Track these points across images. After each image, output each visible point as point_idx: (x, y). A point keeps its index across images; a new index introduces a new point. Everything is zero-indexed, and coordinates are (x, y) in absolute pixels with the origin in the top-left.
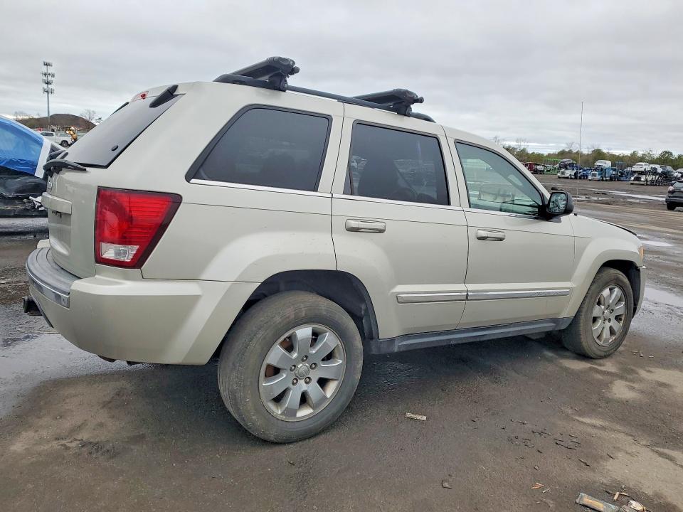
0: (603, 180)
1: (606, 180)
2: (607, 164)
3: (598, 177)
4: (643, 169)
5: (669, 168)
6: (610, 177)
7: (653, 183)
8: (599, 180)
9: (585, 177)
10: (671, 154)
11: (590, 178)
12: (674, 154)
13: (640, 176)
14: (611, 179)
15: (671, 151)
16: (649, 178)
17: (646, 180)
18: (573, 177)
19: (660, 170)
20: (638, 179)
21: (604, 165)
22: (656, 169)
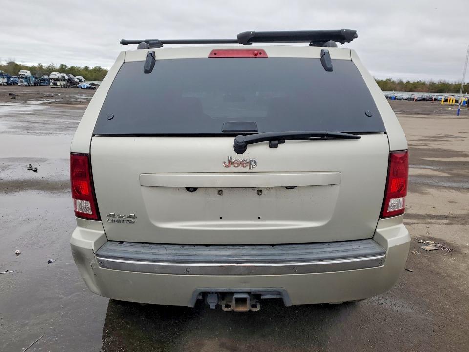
0: (29, 85)
1: (32, 85)
2: (28, 73)
3: (25, 83)
4: (56, 77)
5: (71, 76)
6: (34, 83)
7: (65, 87)
8: (26, 86)
9: (15, 83)
10: (66, 66)
11: (19, 84)
12: (68, 66)
13: (56, 82)
14: (35, 85)
15: (65, 64)
16: (63, 83)
17: (61, 84)
18: (5, 84)
19: (67, 78)
20: (55, 84)
21: (26, 74)
22: (64, 77)
